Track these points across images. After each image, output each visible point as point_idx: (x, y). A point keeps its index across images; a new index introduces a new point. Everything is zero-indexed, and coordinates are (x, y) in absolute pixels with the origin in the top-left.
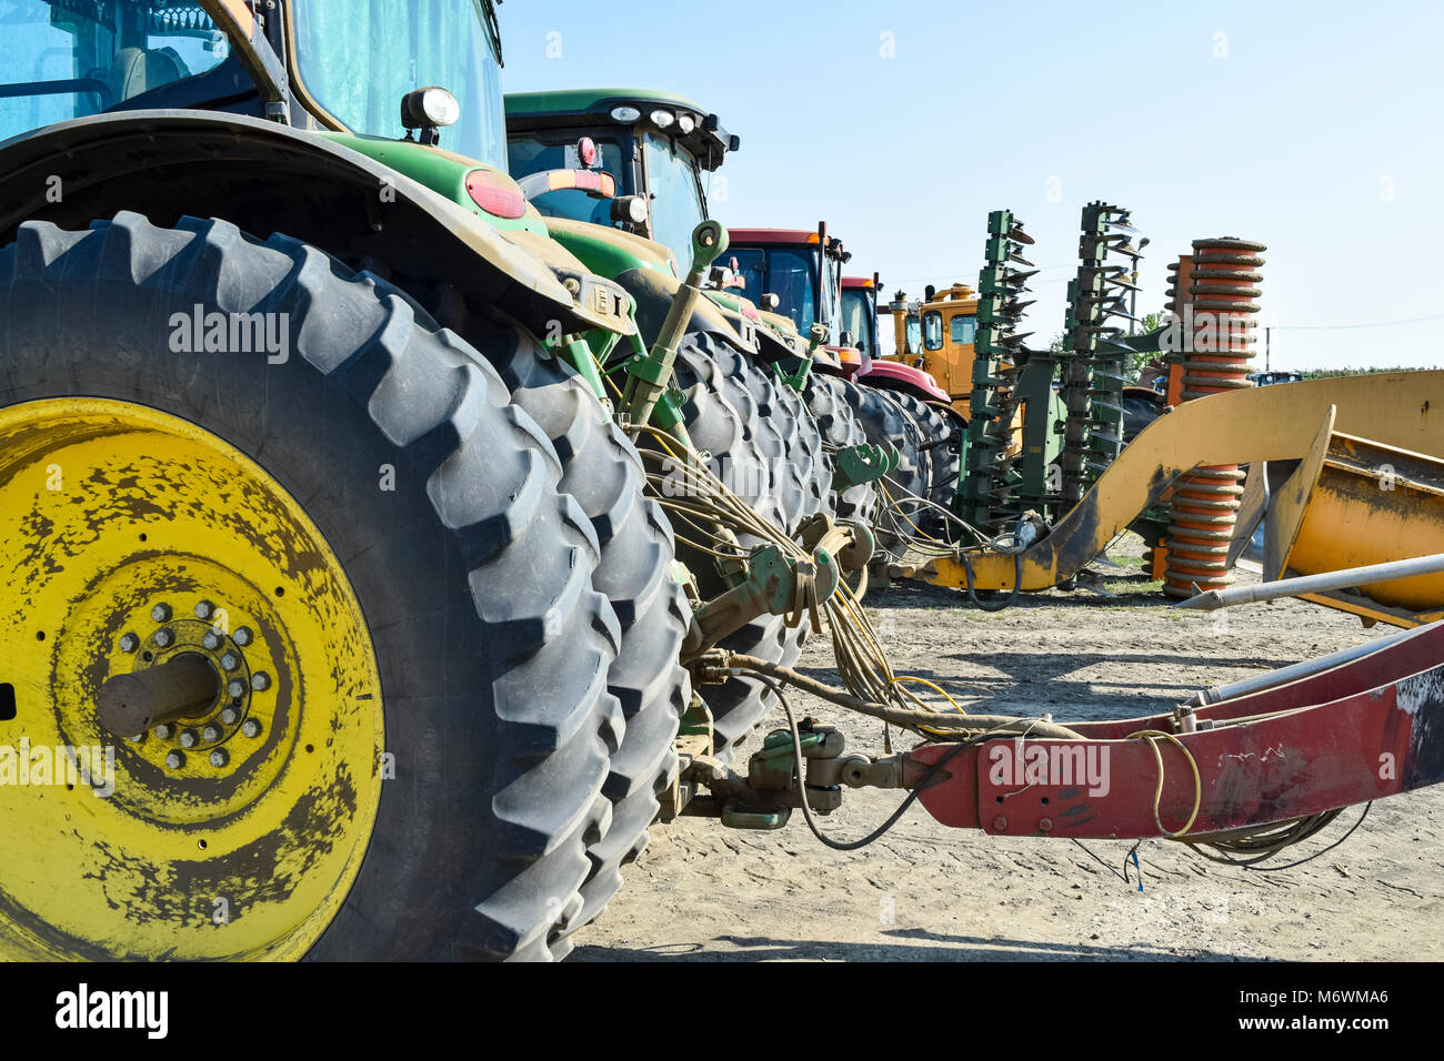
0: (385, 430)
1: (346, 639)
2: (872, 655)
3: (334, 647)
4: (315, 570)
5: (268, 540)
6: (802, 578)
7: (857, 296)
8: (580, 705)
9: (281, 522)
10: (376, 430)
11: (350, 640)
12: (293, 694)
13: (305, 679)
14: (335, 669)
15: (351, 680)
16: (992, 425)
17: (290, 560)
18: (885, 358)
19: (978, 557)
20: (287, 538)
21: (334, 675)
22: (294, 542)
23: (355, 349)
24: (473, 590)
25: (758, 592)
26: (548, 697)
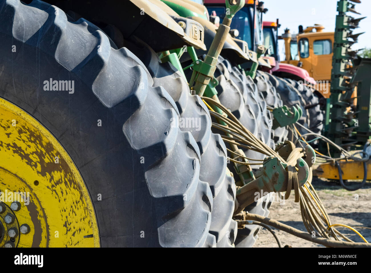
0: (101, 99)
1: (72, 207)
2: (320, 214)
3: (65, 211)
4: (56, 172)
5: (31, 157)
6: (291, 174)
7: (268, 31)
8: (201, 240)
9: (38, 147)
10: (96, 100)
11: (74, 207)
12: (42, 235)
13: (49, 227)
14: (66, 222)
15: (74, 228)
16: (343, 96)
17: (43, 167)
18: (282, 62)
19: (344, 163)
20: (41, 155)
21: (65, 225)
22: (45, 158)
23: (84, 58)
24: (147, 181)
25: (268, 181)
26: (185, 235)
